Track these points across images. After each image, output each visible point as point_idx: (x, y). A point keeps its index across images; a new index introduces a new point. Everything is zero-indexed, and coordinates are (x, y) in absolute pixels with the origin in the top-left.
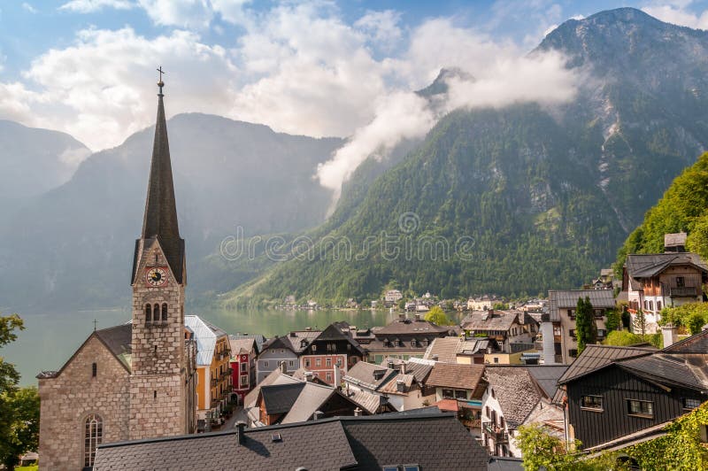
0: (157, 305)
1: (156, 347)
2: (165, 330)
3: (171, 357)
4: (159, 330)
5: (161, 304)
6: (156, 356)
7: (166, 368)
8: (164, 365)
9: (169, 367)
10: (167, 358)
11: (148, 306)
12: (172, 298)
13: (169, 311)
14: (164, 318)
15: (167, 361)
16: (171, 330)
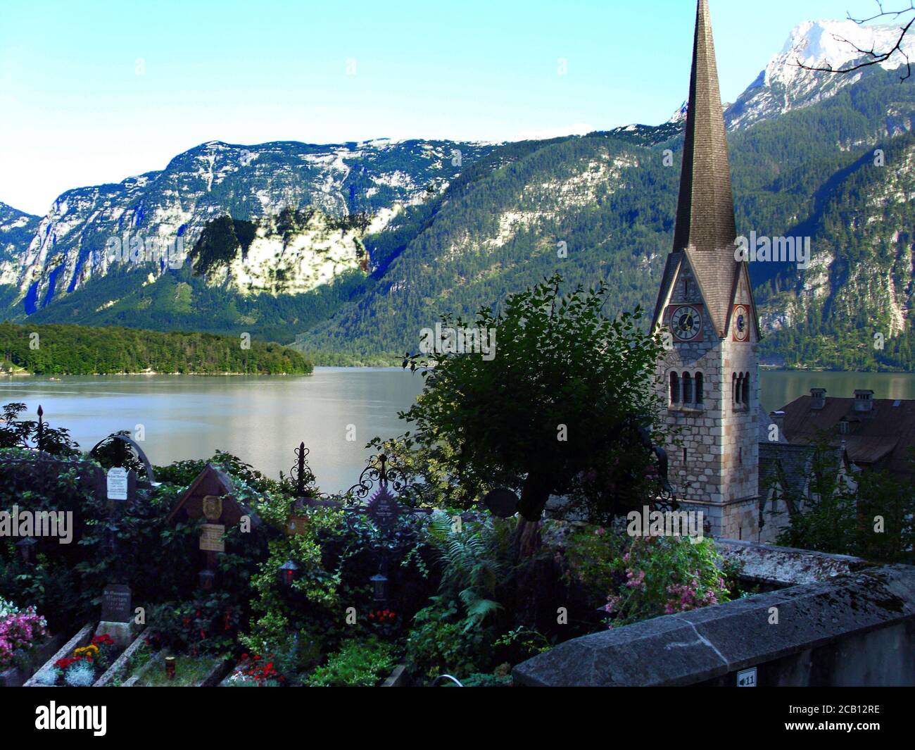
0: (686, 374)
1: (685, 449)
2: (700, 422)
3: (708, 472)
4: (690, 421)
5: (693, 375)
6: (685, 468)
7: (700, 492)
8: (696, 485)
9: (704, 489)
10: (703, 473)
11: (674, 375)
12: (709, 364)
13: (706, 386)
14: (699, 400)
15: (703, 478)
16: (709, 422)
